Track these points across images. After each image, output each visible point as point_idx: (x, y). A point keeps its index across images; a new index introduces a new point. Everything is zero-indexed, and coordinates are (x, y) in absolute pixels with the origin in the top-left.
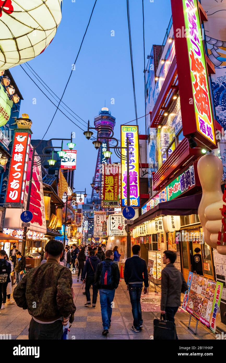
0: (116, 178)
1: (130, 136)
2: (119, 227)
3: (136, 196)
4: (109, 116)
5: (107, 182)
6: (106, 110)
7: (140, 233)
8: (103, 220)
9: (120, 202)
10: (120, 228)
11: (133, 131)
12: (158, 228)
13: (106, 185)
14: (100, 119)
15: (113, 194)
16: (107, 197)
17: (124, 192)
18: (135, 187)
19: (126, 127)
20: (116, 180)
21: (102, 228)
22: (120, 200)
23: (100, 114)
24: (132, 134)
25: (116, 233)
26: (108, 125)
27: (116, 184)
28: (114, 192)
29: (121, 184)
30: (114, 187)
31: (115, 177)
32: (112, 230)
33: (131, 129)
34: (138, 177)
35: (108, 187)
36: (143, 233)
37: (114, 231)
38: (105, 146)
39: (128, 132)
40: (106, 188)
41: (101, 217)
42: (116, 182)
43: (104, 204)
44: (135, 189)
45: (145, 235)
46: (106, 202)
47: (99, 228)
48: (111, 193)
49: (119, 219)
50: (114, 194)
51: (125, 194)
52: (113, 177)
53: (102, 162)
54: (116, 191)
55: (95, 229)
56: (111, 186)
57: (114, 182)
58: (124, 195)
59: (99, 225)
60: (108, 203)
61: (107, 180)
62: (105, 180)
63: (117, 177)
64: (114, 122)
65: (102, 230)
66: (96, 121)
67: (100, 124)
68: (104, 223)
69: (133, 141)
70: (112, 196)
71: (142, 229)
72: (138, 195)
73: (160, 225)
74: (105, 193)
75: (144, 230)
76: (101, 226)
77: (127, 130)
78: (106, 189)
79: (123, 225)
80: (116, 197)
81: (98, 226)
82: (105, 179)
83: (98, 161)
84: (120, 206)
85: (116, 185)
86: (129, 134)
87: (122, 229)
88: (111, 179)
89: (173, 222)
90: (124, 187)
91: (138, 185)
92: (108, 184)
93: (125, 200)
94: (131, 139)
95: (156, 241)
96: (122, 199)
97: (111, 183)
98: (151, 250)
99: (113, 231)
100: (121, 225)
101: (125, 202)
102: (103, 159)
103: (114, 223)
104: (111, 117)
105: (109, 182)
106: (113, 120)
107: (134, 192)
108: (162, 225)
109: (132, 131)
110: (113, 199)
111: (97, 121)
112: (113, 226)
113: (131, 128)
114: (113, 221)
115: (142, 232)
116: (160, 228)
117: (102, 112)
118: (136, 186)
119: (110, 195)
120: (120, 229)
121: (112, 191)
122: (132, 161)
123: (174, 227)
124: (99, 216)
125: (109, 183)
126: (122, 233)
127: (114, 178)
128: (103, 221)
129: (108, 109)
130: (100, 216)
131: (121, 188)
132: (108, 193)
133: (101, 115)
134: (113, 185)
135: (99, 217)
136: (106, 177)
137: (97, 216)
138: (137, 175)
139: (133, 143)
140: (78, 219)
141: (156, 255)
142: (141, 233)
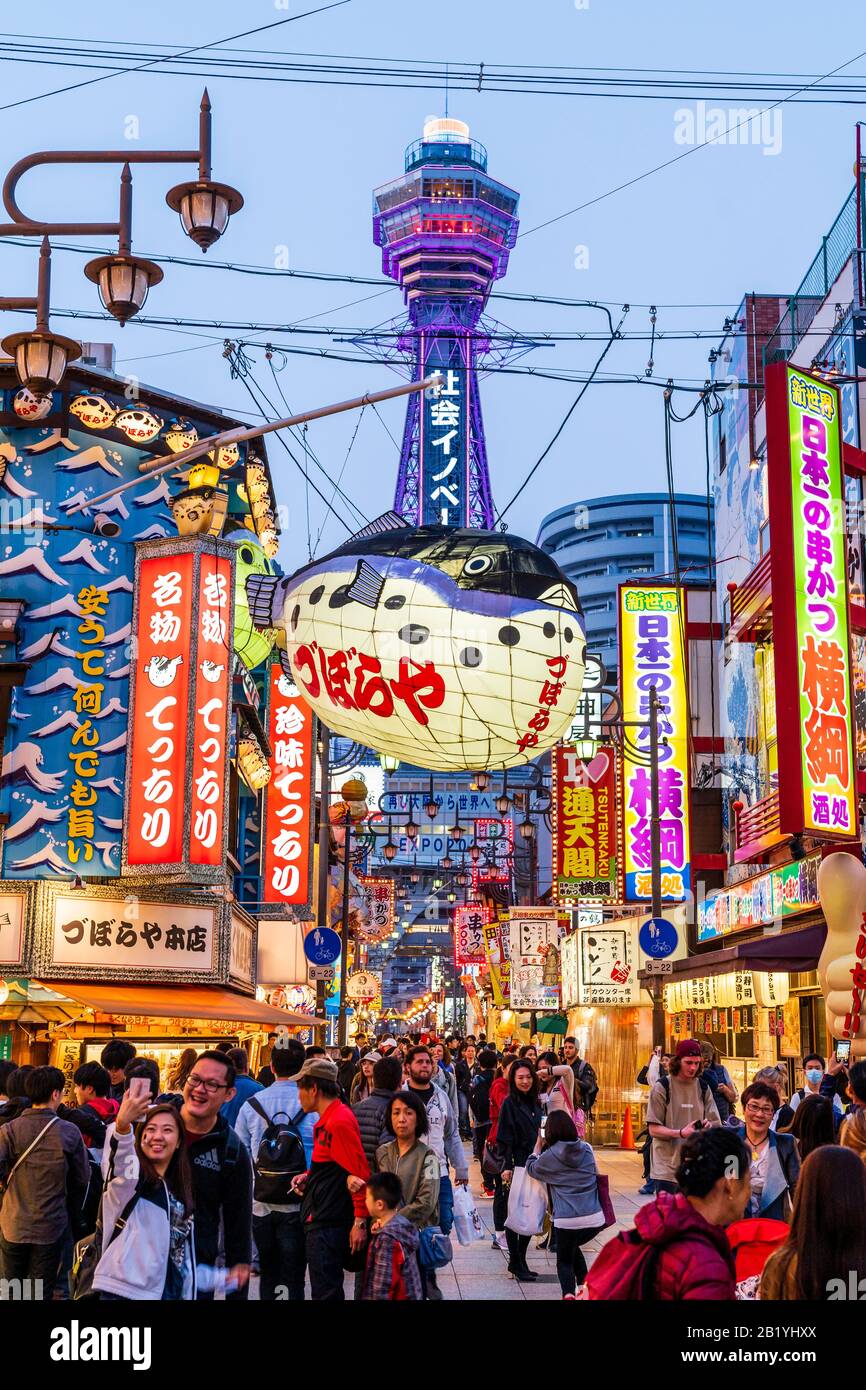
0: (603, 794)
1: (656, 630)
2: (615, 972)
3: (679, 862)
4: (478, 183)
5: (571, 809)
6: (453, 139)
7: (692, 1001)
8: (544, 939)
9: (621, 884)
10: (617, 977)
11: (665, 608)
12: (743, 994)
13: (566, 822)
14: (416, 204)
15: (591, 852)
16: (571, 864)
17: (635, 847)
18: (673, 829)
19: (637, 594)
20: (603, 800)
21: (540, 973)
22: (621, 878)
23: (415, 165)
24: (663, 621)
25: (605, 996)
26: (469, 244)
27: (603, 815)
28: (596, 848)
29: (623, 815)
30: (594, 826)
31: (600, 790)
32: (591, 984)
33: (657, 599)
34: (684, 789)
35: (573, 827)
36: (702, 1001)
37: (598, 988)
38: (450, 385)
39: (647, 613)
40: (567, 832)
41: (536, 931)
42: (602, 809)
43: (563, 891)
44: (674, 834)
45: (707, 1006)
46: (566, 885)
47: (531, 974)
48: (586, 849)
49: (616, 945)
50: (597, 855)
51: (637, 856)
52: (591, 790)
53: (435, 496)
54: (604, 844)
55: (515, 977)
56: (584, 825)
57: (596, 809)
58: (635, 858)
59: (530, 962)
60: (576, 886)
61: (571, 801)
62: (564, 803)
63: (606, 790)
64: (508, 220)
65: (544, 978)
66: (385, 217)
67: (414, 239)
68: (550, 953)
69: (665, 647)
70: (587, 860)
71: (699, 989)
72: (686, 859)
73: (747, 987)
74: (565, 850)
75: (705, 990)
76: (538, 962)
77: (645, 604)
78: (568, 837)
79: (629, 967)
80: (604, 867)
81: (526, 963)
82: (561, 799)
83: (406, 491)
84: (620, 899)
85: (603, 821)
86: (650, 622)
87: (624, 981)
88: (583, 800)
89: (771, 987)
90: (633, 830)
91: (684, 821)
92: (574, 817)
93: (637, 875)
94: (660, 640)
95: (750, 1024)
96: (627, 872)
97: (584, 814)
98: (731, 1055)
99: (593, 987)
100: (622, 964)
101: (636, 882)
102: (436, 478)
103: (597, 957)
104: (485, 187)
105: (579, 808)
106: (502, 204)
107: (672, 846)
108: (751, 987)
109: (662, 607)
110: (592, 874)
111: (392, 214)
112: (594, 969)
113: (660, 596)
114: (594, 951)
115: (698, 996)
116: (747, 995)
117: (424, 153)
118: (678, 825)
119: (583, 859)
120: (620, 980)
121: (590, 842)
122: (664, 728)
123: (773, 997)
124: (528, 925)
125: (578, 813)
126: (627, 996)
127: (596, 794)
128: (544, 945)
129: (466, 127)
130: (533, 925)
131: (623, 833)
132: (574, 850)
133: (418, 174)
134: (593, 821)
135: (531, 930)
136: (566, 789)
137: (523, 926)
138: (680, 783)
139: (667, 655)
140: (373, 909)
141: (746, 1072)
142: (695, 1001)
